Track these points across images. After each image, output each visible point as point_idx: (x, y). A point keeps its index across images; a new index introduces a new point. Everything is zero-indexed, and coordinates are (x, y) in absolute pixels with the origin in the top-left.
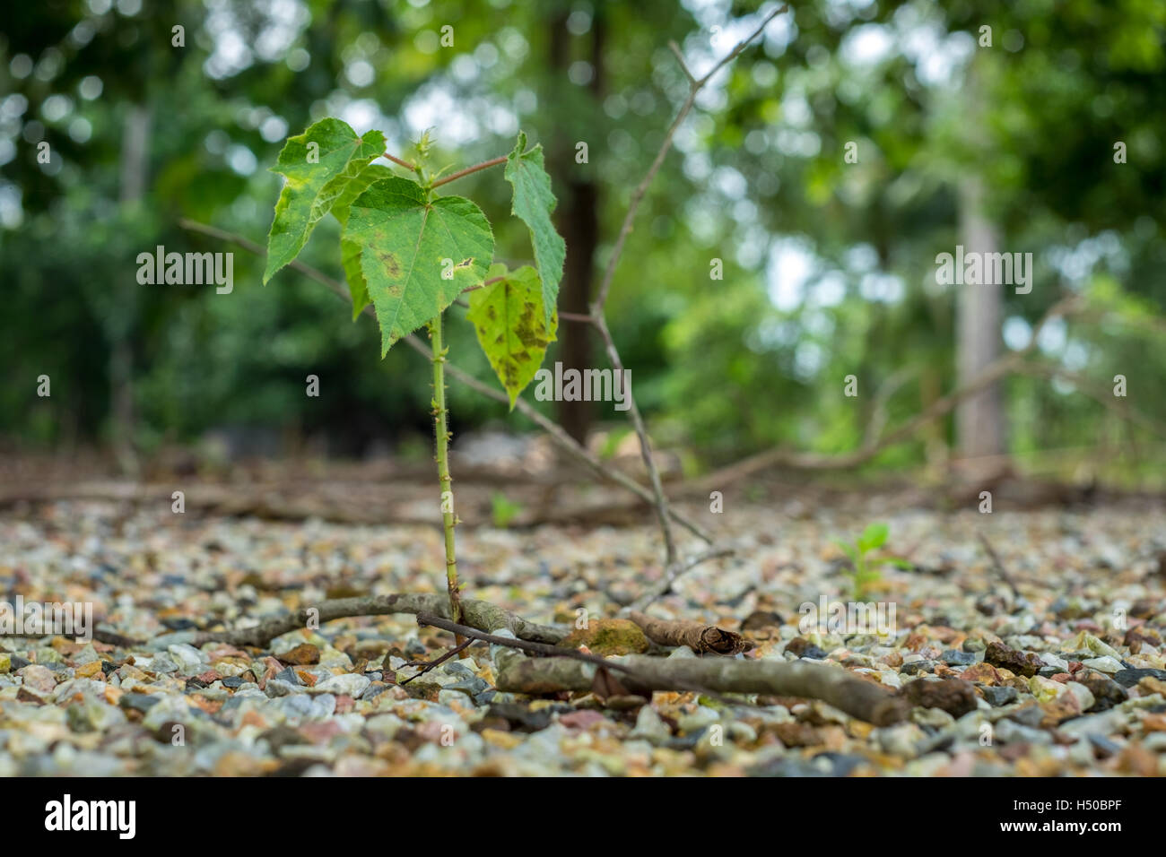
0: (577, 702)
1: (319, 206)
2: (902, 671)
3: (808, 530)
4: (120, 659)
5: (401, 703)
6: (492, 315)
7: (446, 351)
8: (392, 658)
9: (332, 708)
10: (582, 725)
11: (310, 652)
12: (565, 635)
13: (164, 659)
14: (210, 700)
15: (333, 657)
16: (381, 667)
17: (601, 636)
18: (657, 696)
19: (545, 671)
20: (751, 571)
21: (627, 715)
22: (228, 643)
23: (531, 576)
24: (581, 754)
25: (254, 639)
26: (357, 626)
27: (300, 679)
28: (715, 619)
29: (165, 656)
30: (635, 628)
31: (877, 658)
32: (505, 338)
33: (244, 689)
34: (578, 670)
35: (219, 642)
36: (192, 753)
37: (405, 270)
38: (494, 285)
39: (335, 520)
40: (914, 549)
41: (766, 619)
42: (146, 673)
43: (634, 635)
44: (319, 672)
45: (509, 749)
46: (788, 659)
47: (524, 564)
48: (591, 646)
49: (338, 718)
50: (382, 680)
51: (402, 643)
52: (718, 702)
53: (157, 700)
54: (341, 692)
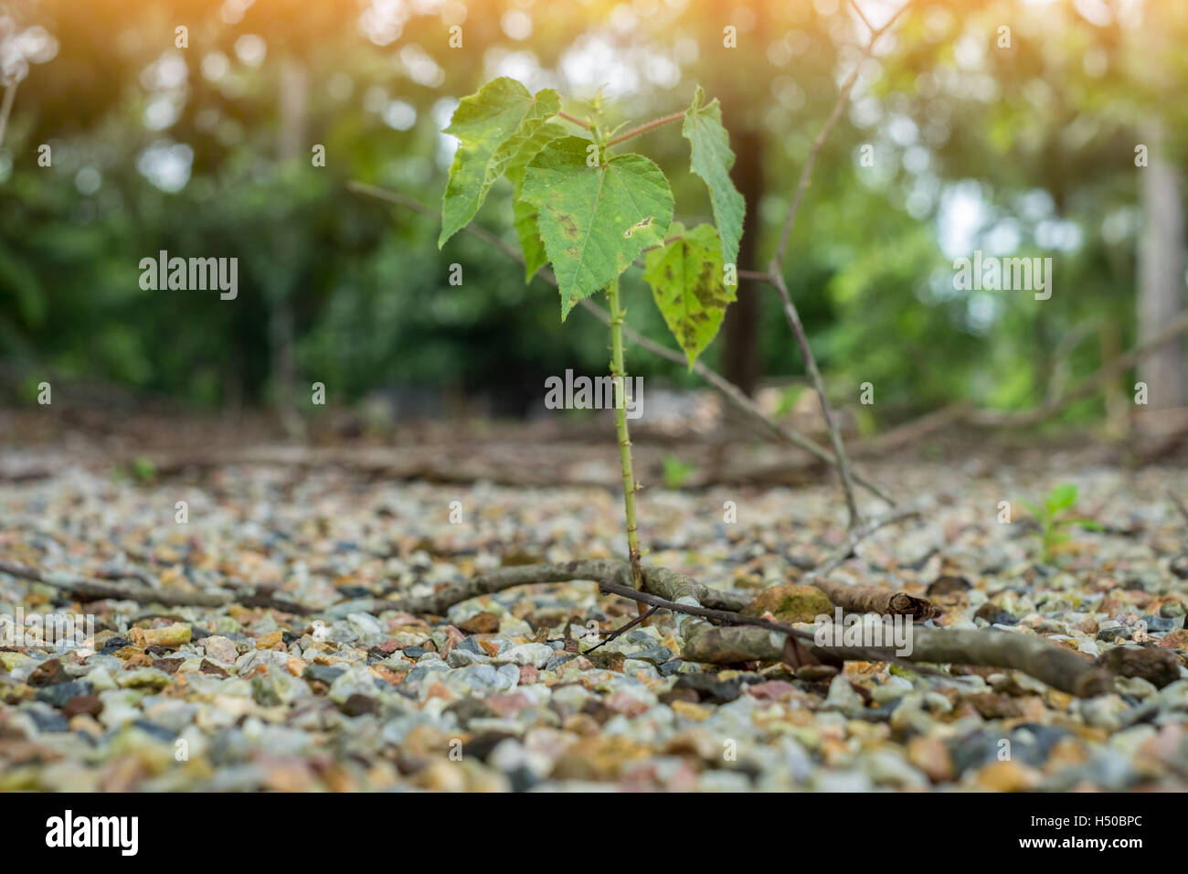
0: (765, 671)
1: (494, 167)
2: (1099, 638)
3: (988, 489)
4: (299, 628)
5: (586, 673)
6: (669, 275)
7: (624, 313)
8: (573, 627)
9: (516, 679)
10: (772, 695)
11: (489, 620)
12: (749, 602)
13: (344, 629)
14: (394, 671)
15: (512, 625)
16: (562, 636)
17: (785, 602)
18: (848, 665)
19: (732, 640)
20: (932, 534)
21: (817, 685)
22: (406, 611)
23: (707, 540)
24: (775, 726)
25: (432, 606)
26: (534, 593)
27: (481, 649)
28: (900, 584)
29: (344, 626)
30: (820, 595)
31: (1072, 624)
32: (683, 298)
33: (426, 659)
34: (767, 639)
35: (396, 610)
36: (381, 727)
37: (584, 231)
38: (671, 245)
39: (504, 483)
40: (1101, 509)
41: (953, 584)
42: (327, 643)
43: (820, 602)
44: (501, 641)
45: (699, 721)
46: (979, 626)
47: (700, 527)
48: (775, 613)
49: (524, 689)
50: (564, 649)
51: (581, 611)
52: (910, 672)
53: (341, 672)
54: (525, 662)
